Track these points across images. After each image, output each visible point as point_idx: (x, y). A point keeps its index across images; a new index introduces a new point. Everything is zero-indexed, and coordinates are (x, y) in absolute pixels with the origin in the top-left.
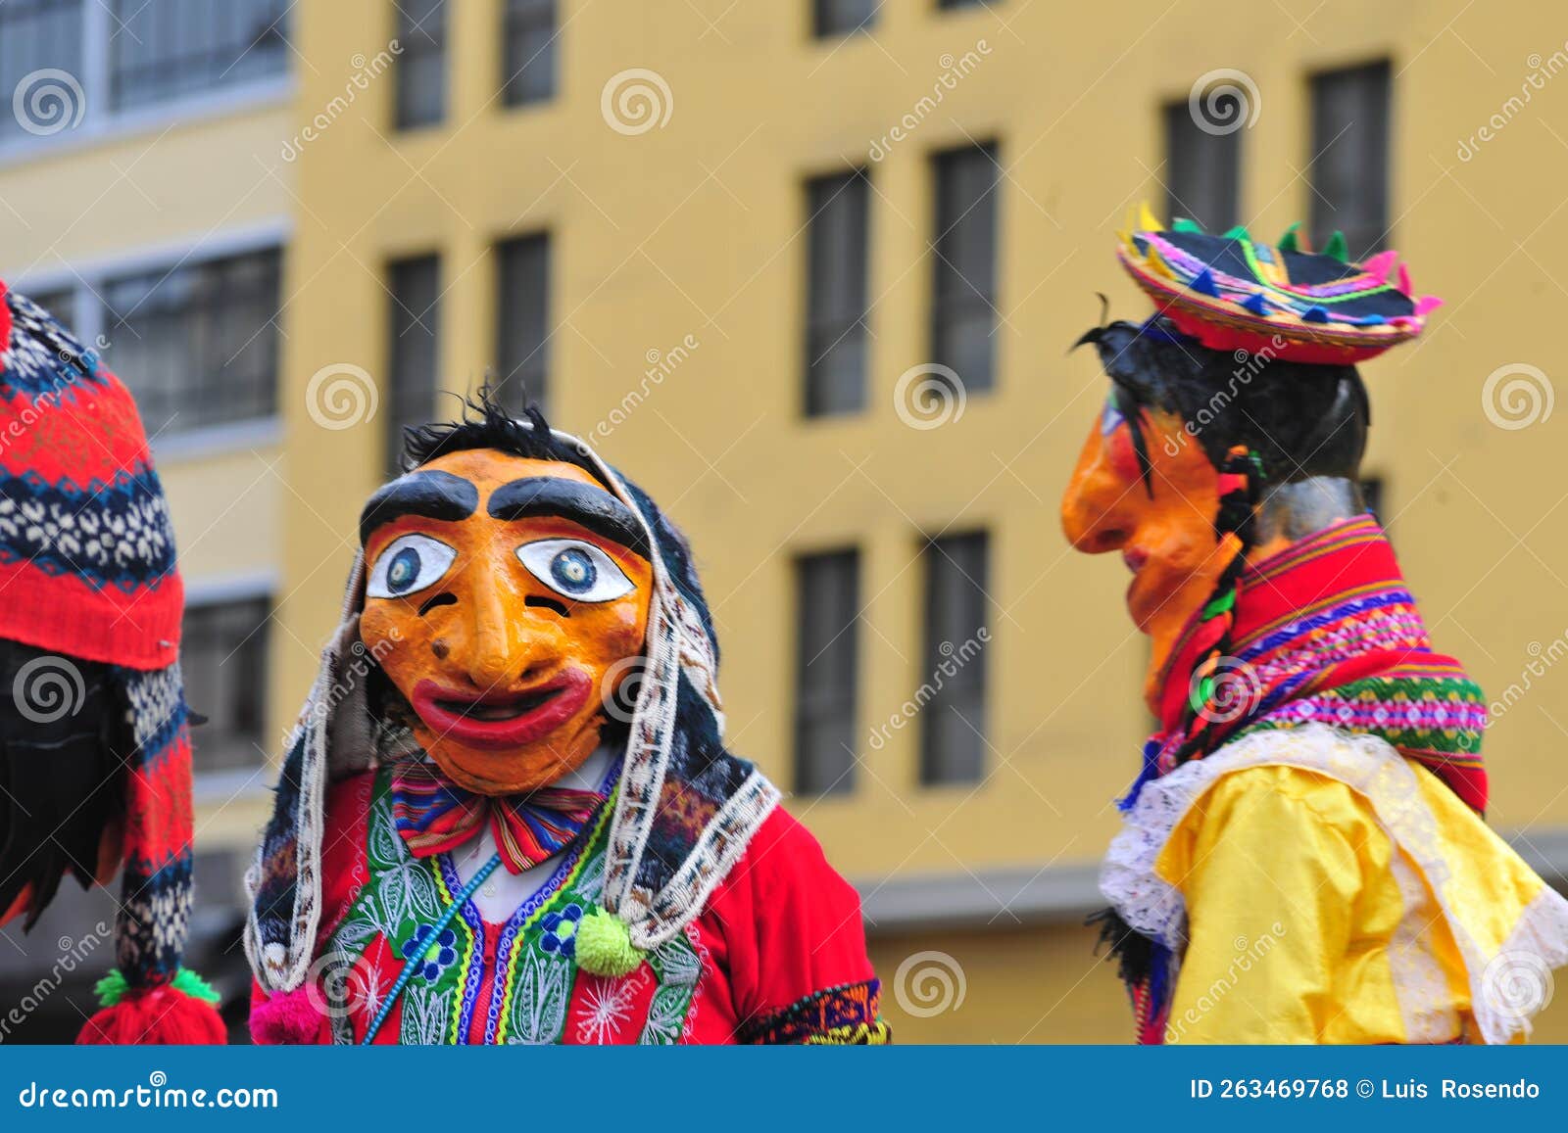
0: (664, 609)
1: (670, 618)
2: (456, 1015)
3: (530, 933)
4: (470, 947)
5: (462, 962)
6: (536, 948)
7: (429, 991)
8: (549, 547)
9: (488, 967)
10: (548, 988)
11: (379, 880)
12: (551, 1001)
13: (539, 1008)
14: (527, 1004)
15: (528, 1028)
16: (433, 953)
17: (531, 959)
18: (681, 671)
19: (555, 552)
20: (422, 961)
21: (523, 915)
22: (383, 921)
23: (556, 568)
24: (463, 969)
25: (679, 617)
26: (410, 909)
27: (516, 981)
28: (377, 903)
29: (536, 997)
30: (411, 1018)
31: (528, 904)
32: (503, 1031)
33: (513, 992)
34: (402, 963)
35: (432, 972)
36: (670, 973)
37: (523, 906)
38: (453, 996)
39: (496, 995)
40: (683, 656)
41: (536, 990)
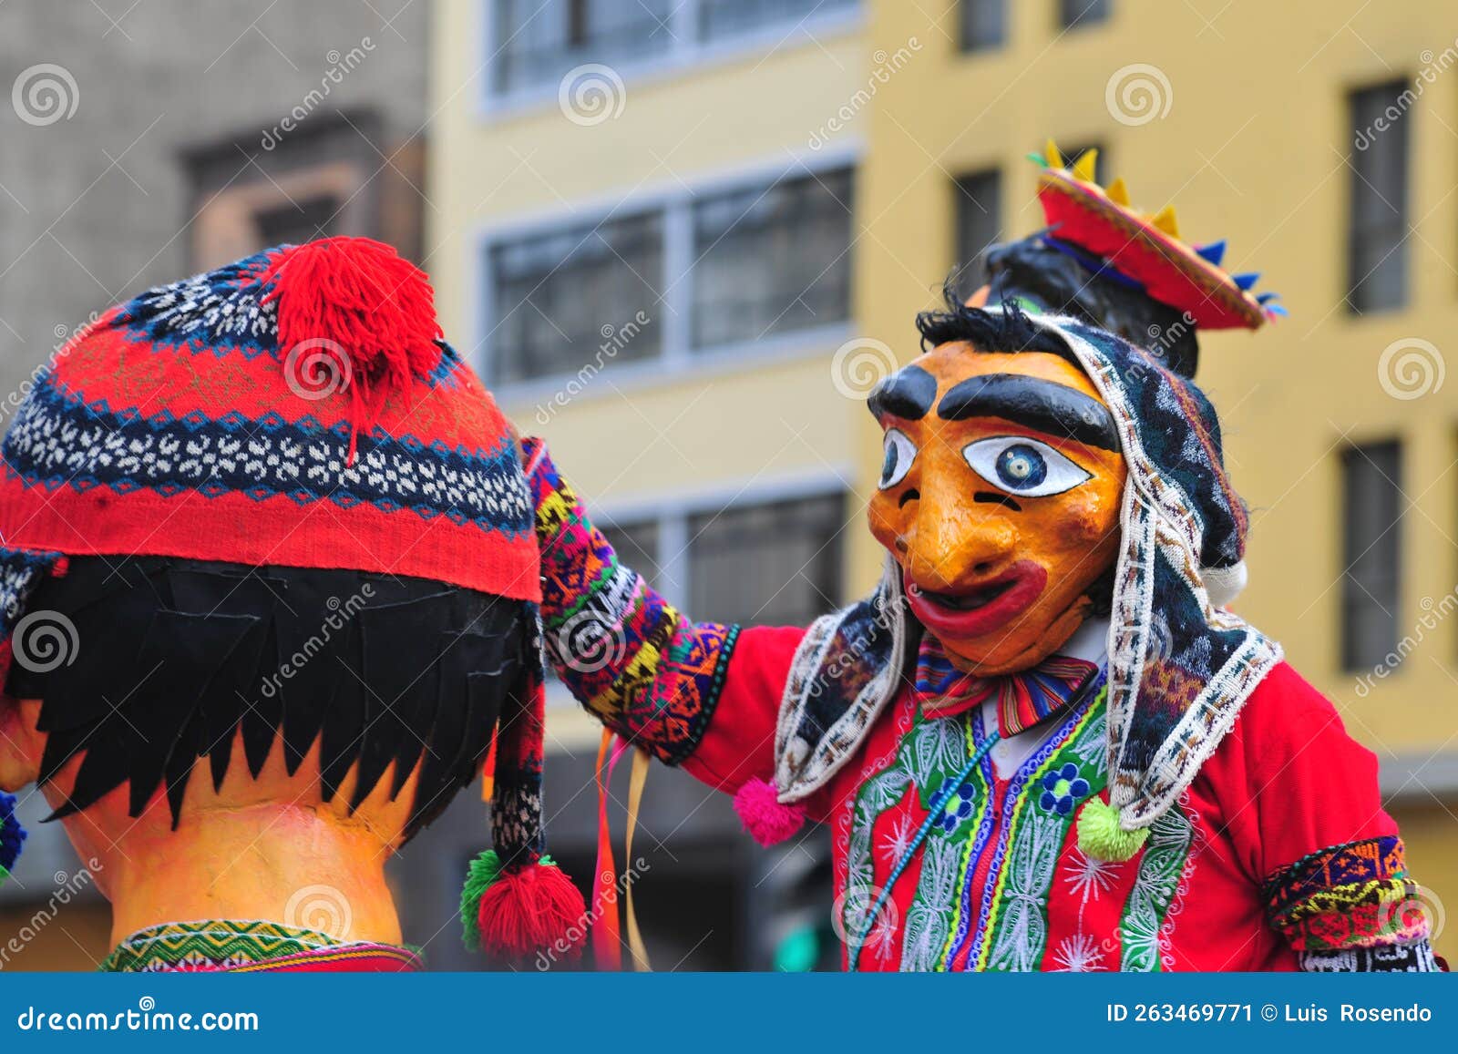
0: (1138, 490)
1: (1146, 500)
2: (964, 867)
3: (1033, 790)
4: (985, 802)
5: (976, 816)
6: (1036, 806)
7: (946, 841)
8: (995, 445)
9: (996, 823)
10: (1042, 843)
11: (918, 732)
12: (1043, 856)
13: (1033, 863)
14: (1024, 859)
15: (1023, 882)
16: (954, 805)
17: (1031, 816)
18: (1158, 549)
19: (1001, 450)
20: (943, 812)
21: (1026, 773)
22: (916, 771)
23: (1001, 466)
24: (977, 823)
25: (1156, 497)
26: (940, 761)
27: (1016, 836)
28: (913, 753)
29: (1031, 852)
30: (930, 866)
31: (1031, 762)
32: (1002, 884)
33: (1014, 846)
34: (928, 812)
35: (951, 822)
36: (1160, 834)
37: (1026, 764)
38: (964, 848)
39: (1000, 849)
40: (1159, 535)
41: (1032, 846)
